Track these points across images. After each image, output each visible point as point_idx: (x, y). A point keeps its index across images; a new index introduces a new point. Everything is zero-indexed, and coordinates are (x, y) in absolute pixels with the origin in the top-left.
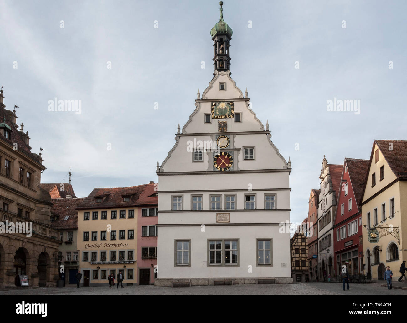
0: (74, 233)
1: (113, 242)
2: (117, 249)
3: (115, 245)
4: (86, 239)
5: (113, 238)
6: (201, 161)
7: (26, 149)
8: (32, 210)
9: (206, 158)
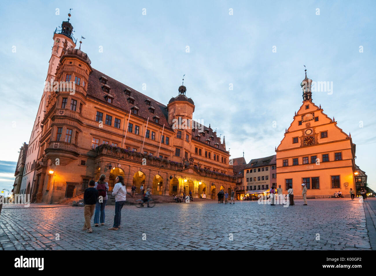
0: (243, 178)
1: (259, 182)
2: (261, 185)
3: (260, 183)
4: (248, 181)
5: (259, 180)
6: (297, 142)
7: (224, 150)
8: (226, 172)
9: (300, 141)
